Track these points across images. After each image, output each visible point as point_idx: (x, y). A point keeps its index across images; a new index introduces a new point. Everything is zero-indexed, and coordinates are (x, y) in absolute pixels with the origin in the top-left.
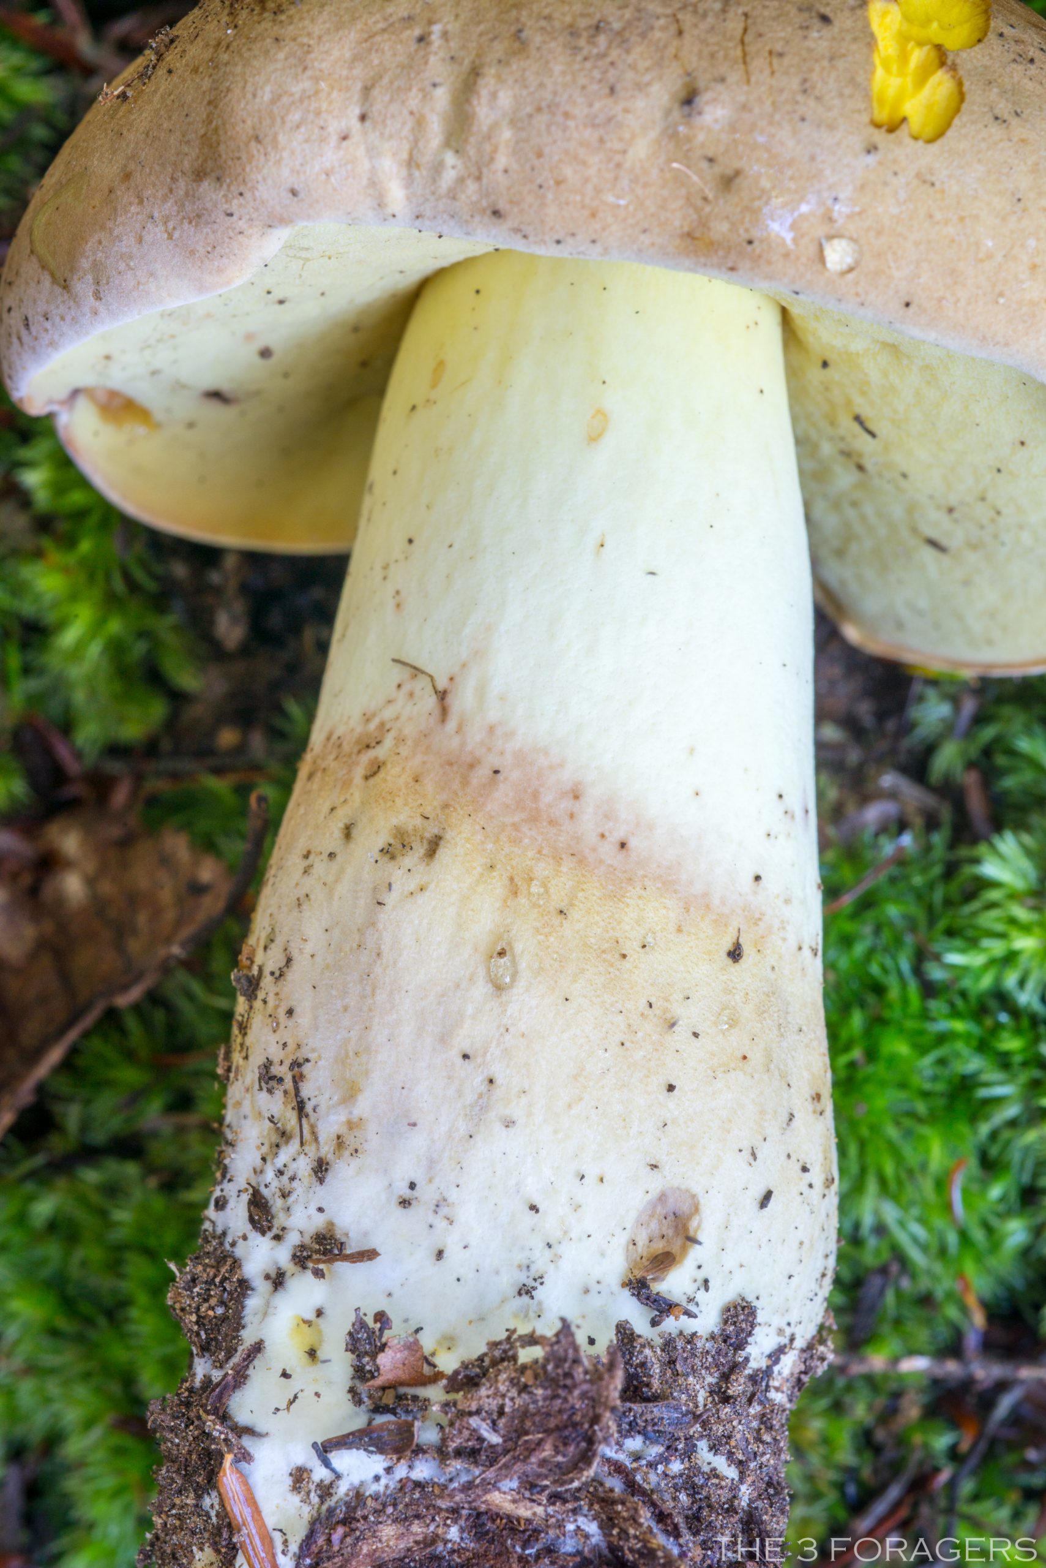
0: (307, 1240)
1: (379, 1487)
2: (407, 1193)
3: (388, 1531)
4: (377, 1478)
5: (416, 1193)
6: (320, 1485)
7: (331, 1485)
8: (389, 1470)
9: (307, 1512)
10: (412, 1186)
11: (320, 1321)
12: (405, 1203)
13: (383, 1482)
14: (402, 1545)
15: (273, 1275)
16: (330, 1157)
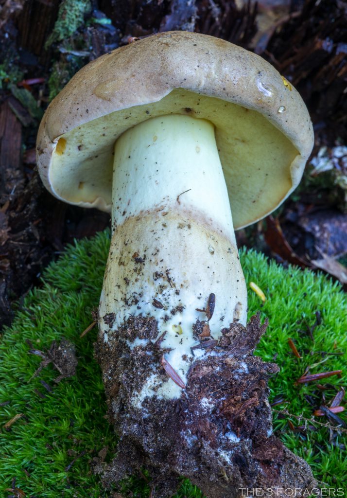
0: (174, 308)
1: (203, 358)
2: (199, 296)
3: (205, 368)
4: (202, 356)
5: (201, 296)
6: (190, 358)
7: (193, 358)
8: (205, 354)
9: (188, 364)
10: (200, 294)
11: (180, 325)
12: (199, 298)
13: (204, 357)
14: (208, 372)
15: (164, 317)
16: (179, 289)
